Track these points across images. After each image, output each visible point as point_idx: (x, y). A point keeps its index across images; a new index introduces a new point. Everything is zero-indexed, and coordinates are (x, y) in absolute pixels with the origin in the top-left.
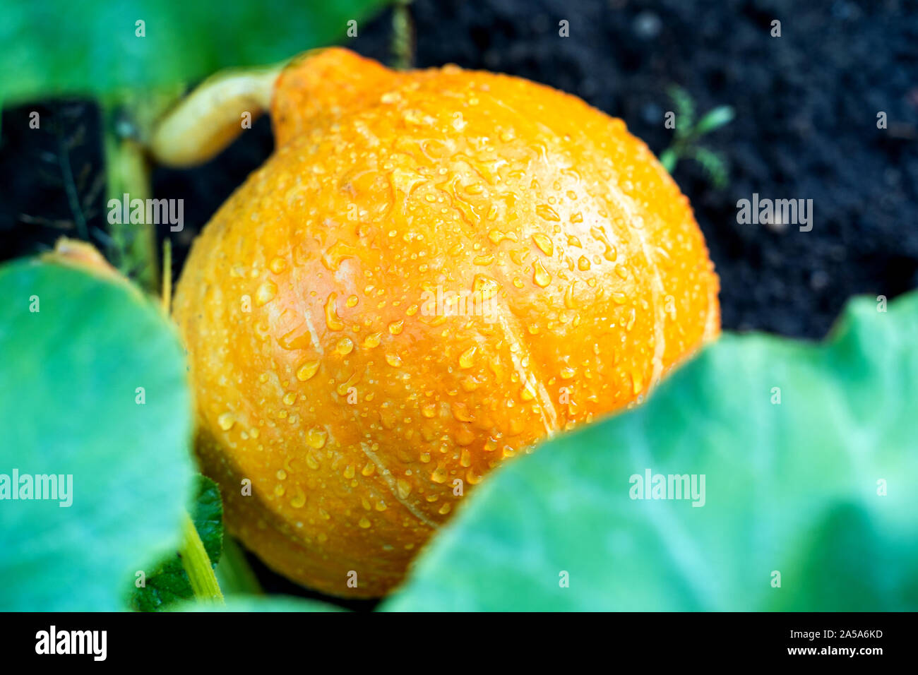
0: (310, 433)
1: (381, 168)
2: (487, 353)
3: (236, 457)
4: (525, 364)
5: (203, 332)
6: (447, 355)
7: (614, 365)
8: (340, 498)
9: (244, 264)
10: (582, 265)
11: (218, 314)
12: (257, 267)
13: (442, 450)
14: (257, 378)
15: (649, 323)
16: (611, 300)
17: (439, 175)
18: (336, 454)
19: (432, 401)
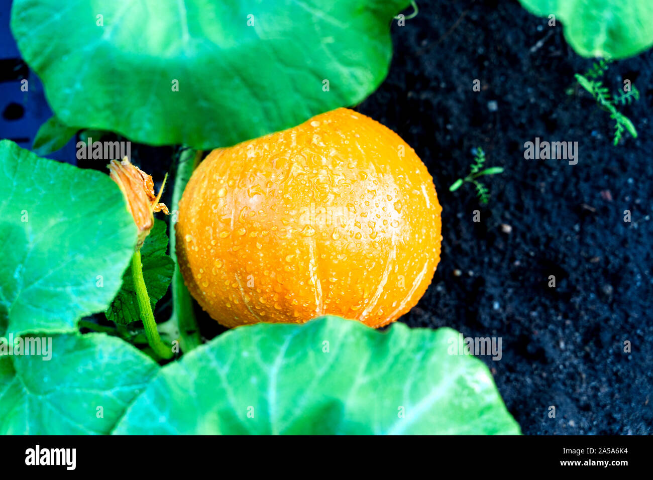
0: (217, 260)
1: (290, 159)
2: (299, 259)
3: (188, 254)
4: (315, 269)
5: (195, 195)
6: (281, 253)
7: (356, 283)
8: (221, 291)
9: (220, 175)
10: (357, 237)
11: (203, 191)
12: (224, 180)
13: (267, 291)
14: (205, 227)
15: (381, 270)
16: (365, 256)
17: (312, 172)
18: (224, 273)
19: (269, 269)
